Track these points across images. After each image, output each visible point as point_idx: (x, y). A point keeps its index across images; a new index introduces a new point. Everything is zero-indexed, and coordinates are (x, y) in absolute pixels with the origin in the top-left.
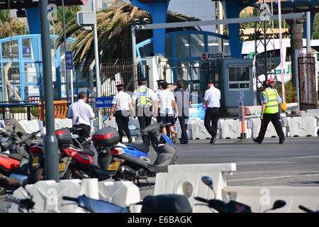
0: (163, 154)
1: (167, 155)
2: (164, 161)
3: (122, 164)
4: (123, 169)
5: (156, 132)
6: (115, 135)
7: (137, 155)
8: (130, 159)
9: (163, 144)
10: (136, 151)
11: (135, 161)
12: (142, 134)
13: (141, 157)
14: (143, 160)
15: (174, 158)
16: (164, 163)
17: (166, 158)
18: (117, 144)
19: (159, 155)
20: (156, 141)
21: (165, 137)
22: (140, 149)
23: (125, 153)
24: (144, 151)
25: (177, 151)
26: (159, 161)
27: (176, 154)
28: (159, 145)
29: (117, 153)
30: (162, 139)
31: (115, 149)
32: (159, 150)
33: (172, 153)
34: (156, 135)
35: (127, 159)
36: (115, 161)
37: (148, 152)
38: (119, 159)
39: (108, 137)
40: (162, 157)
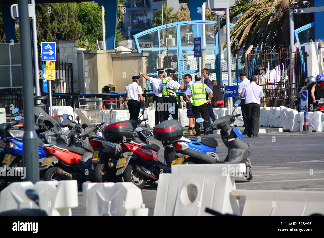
0: (234, 150)
1: (238, 151)
2: (234, 157)
3: (186, 160)
5: (226, 126)
6: (177, 129)
7: (202, 151)
8: (195, 155)
9: (234, 139)
10: (202, 146)
11: (201, 157)
12: (211, 127)
13: (207, 153)
14: (210, 156)
15: (246, 154)
16: (235, 160)
17: (238, 154)
18: (180, 139)
19: (230, 151)
20: (226, 135)
21: (235, 131)
22: (206, 144)
23: (189, 148)
24: (211, 146)
25: (249, 147)
26: (230, 157)
27: (248, 150)
28: (230, 140)
29: (181, 148)
30: (233, 133)
31: (179, 143)
32: (230, 145)
33: (243, 148)
34: (226, 129)
35: (191, 155)
36: (179, 157)
37: (216, 147)
38: (183, 155)
39: (170, 131)
40: (232, 153)
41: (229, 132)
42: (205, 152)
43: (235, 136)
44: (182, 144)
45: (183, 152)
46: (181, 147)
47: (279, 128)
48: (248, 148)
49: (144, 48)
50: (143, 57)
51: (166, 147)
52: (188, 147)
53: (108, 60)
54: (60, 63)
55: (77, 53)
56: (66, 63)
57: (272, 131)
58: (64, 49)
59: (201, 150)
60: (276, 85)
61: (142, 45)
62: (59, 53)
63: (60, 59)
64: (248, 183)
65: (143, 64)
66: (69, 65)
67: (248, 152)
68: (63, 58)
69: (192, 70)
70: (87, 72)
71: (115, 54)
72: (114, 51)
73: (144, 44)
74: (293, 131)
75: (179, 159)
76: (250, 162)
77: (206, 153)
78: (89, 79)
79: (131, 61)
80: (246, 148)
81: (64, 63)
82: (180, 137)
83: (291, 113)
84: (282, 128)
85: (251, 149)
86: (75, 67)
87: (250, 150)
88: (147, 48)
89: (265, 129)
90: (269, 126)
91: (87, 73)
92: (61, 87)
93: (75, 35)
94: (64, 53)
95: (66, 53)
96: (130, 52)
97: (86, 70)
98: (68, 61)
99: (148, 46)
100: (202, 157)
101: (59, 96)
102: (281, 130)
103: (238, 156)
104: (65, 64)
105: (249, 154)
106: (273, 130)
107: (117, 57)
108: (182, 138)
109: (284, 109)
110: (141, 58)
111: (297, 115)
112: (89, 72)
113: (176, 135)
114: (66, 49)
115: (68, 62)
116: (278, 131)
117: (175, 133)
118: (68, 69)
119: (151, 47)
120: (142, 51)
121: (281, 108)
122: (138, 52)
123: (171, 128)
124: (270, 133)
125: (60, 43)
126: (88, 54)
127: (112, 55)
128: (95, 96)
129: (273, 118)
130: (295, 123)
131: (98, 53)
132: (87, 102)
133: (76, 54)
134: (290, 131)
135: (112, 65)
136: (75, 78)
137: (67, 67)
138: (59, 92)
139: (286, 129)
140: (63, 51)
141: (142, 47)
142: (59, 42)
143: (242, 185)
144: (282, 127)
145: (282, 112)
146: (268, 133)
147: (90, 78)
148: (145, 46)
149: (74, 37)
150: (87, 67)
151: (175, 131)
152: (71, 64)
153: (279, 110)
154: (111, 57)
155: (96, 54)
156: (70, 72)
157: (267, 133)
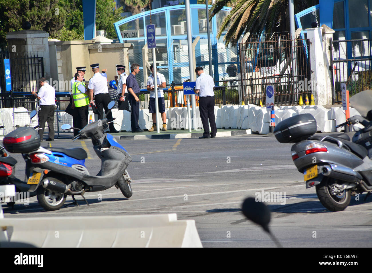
0: (108, 161)
1: (113, 163)
2: (109, 171)
3: (45, 176)
4: (46, 182)
5: (97, 133)
6: (32, 138)
7: (66, 164)
8: (57, 170)
9: (107, 148)
10: (66, 158)
11: (64, 172)
12: (79, 135)
13: (73, 166)
14: (76, 170)
15: (123, 167)
16: (109, 173)
17: (113, 166)
18: (37, 150)
19: (103, 163)
20: (99, 144)
21: (109, 138)
22: (72, 156)
23: (49, 161)
24: (78, 158)
25: (126, 157)
26: (103, 170)
27: (125, 161)
28: (102, 149)
29: (39, 162)
30: (106, 142)
31: (36, 155)
32: (103, 156)
33: (120, 160)
34: (98, 137)
35: (52, 169)
36: (37, 173)
37: (85, 159)
38: (42, 169)
39: (24, 140)
40: (106, 166)
41: (101, 140)
42: (70, 165)
43: (109, 146)
44: (40, 156)
45: (42, 166)
46: (39, 160)
47: (246, 130)
48: (126, 159)
49: (130, 37)
50: (125, 48)
51: (27, 160)
52: (48, 159)
53: (85, 53)
54: (28, 56)
55: (49, 45)
56: (36, 56)
57: (238, 133)
58: (33, 40)
59: (66, 162)
60: (276, 78)
61: (127, 34)
62: (27, 45)
63: (28, 52)
64: (126, 201)
65: (125, 56)
66: (39, 59)
67: (126, 164)
68: (32, 51)
69: (182, 62)
70: (60, 66)
71: (92, 46)
72: (91, 42)
73: (129, 33)
74: (262, 133)
75: (37, 174)
76: (128, 176)
77: (71, 167)
78: (62, 75)
79: (111, 53)
80: (123, 159)
81: (33, 56)
82: (37, 147)
83: (259, 112)
84: (250, 130)
85: (128, 160)
86: (47, 62)
87: (127, 162)
88: (133, 37)
89: (230, 132)
90: (237, 128)
91: (60, 68)
92: (30, 85)
93: (59, 23)
94: (33, 45)
95: (36, 45)
96: (111, 43)
97: (58, 65)
98: (38, 54)
99: (133, 35)
100: (66, 171)
101: (24, 96)
102: (249, 132)
103: (113, 169)
104: (34, 58)
105: (127, 166)
106: (240, 132)
107: (95, 49)
108: (39, 149)
109: (252, 108)
110: (122, 50)
111: (266, 114)
112: (62, 67)
113: (31, 145)
114: (35, 40)
115: (38, 56)
116: (246, 133)
117: (30, 143)
118: (38, 64)
119: (137, 36)
120: (126, 42)
121: (249, 107)
122: (120, 42)
123: (25, 137)
124: (236, 136)
125: (28, 34)
126: (60, 46)
127: (89, 47)
128: (65, 95)
129: (241, 118)
130: (264, 124)
131: (72, 45)
132: (61, 102)
133: (47, 46)
134: (259, 133)
135: (89, 58)
136: (47, 74)
137: (36, 62)
138: (29, 91)
139: (255, 131)
140: (31, 42)
141: (127, 36)
142: (27, 32)
143: (118, 203)
144: (250, 128)
145: (250, 111)
146: (234, 136)
147: (64, 74)
148: (130, 36)
149: (57, 26)
150: (60, 61)
151: (30, 140)
152: (42, 58)
153: (248, 109)
154: (87, 49)
155: (69, 45)
156: (40, 67)
157: (232, 136)
